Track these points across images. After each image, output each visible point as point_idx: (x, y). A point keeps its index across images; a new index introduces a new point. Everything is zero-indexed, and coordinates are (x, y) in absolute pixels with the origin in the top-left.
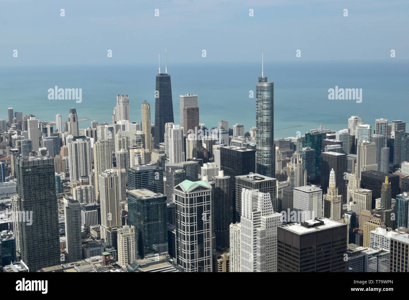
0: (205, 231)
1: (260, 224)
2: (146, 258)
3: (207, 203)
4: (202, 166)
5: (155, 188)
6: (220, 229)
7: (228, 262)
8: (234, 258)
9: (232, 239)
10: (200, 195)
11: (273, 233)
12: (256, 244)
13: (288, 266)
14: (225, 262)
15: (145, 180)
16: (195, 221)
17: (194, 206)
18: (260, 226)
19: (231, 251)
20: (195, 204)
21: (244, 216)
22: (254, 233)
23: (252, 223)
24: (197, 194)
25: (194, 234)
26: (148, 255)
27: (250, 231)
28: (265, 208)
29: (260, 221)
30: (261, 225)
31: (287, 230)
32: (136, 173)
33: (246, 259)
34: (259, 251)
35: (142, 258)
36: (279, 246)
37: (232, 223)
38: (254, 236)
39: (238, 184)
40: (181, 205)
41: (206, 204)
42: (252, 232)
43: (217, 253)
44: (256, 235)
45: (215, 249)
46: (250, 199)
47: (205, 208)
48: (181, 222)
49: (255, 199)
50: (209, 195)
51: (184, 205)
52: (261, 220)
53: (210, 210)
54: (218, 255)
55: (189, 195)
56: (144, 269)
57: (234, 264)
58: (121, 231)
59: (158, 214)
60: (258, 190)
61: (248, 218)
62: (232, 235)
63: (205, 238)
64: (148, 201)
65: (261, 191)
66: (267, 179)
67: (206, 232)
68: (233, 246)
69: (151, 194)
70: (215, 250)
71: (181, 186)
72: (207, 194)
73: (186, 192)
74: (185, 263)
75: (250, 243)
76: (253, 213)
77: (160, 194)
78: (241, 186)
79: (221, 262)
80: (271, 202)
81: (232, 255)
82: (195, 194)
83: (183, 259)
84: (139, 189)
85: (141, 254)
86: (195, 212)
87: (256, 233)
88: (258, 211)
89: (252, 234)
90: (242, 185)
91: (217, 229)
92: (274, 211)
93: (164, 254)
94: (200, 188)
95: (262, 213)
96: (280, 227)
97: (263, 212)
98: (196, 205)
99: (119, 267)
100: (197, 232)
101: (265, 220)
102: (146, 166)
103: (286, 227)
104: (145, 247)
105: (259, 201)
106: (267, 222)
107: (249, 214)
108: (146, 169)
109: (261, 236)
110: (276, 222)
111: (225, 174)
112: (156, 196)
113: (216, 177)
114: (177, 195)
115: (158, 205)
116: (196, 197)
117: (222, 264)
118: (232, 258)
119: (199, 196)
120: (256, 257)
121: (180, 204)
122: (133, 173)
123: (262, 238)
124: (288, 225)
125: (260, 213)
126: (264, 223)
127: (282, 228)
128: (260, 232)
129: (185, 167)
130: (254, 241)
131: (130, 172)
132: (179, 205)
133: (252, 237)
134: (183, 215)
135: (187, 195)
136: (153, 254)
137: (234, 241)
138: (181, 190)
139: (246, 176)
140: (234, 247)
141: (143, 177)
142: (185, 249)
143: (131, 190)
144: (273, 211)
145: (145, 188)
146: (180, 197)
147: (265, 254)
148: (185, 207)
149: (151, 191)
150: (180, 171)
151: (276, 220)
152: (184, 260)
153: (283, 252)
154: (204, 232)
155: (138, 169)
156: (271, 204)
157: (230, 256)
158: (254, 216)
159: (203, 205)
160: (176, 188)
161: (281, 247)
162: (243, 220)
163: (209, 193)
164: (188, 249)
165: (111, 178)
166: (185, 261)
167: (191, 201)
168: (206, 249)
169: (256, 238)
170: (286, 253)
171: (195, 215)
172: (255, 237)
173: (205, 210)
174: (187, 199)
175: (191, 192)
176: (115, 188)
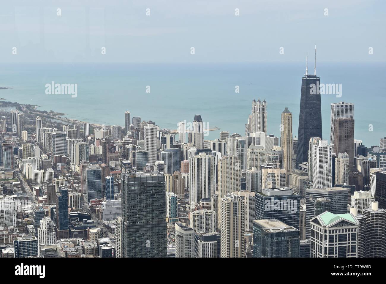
3: (352, 243)
4: (353, 194)
5: (288, 219)
10: (343, 232)
17: (334, 246)
20: (336, 243)
24: (340, 230)
40: (317, 243)
41: (350, 245)
47: (349, 249)
50: (355, 232)
51: (321, 244)
53: (355, 252)
55: (328, 232)
59: (288, 253)
64: (279, 234)
69: (281, 226)
71: (318, 219)
72: (352, 231)
73: (325, 227)
77: (292, 227)
82: (336, 230)
84: (268, 218)
86: (336, 253)
94: (343, 223)
98: (337, 245)
102: (279, 190)
108: (279, 194)
111: (380, 206)
112: (287, 229)
113: (368, 210)
114: (313, 230)
115: (288, 240)
116: (338, 234)
119: (341, 233)
121: (317, 241)
122: (262, 198)
129: (331, 195)
131: (259, 198)
132: (316, 243)
135: (326, 231)
138: (319, 223)
143: (259, 219)
145: (276, 218)
146: (317, 232)
148: (323, 246)
149: (283, 222)
150: (325, 199)
155: (268, 194)
159: (347, 245)
160: (312, 221)
163: (355, 231)
165: (236, 203)
167: (331, 239)
173: (349, 252)
174: (326, 236)
175: (332, 227)
176: (240, 215)
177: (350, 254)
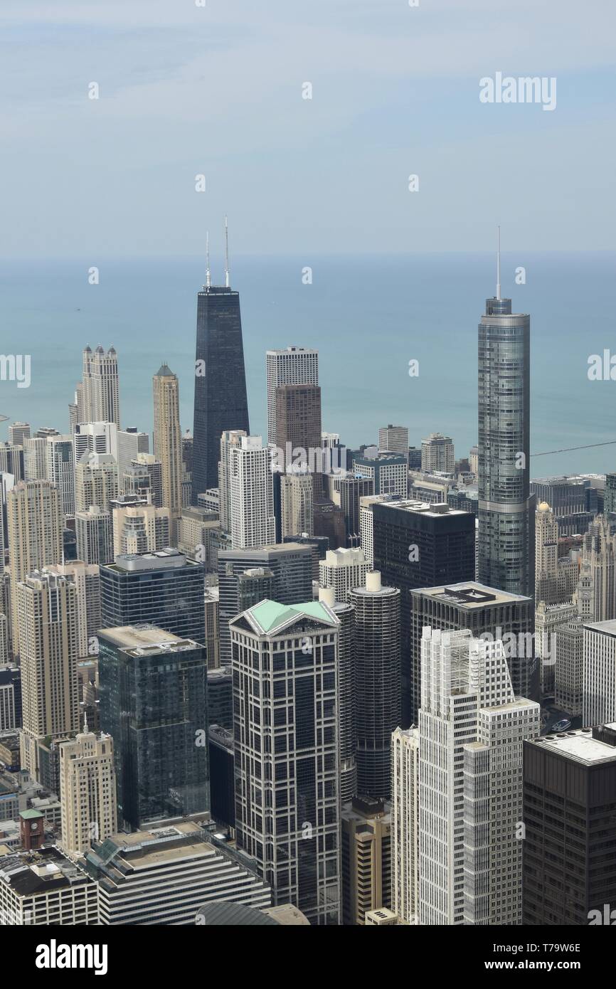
0: (318, 751)
1: (474, 731)
2: (146, 829)
3: (325, 668)
4: (323, 557)
5: (179, 623)
6: (370, 745)
7: (386, 841)
8: (405, 830)
9: (398, 774)
11: (513, 760)
12: (461, 790)
13: (554, 858)
14: (379, 844)
15: (150, 600)
16: (291, 722)
17: (286, 678)
18: (474, 740)
19: (396, 808)
20: (290, 671)
21: (429, 710)
22: (456, 759)
23: (451, 730)
24: (296, 641)
25: (288, 760)
26: (151, 819)
27: (445, 754)
28: (488, 685)
29: (475, 723)
30: (478, 735)
31: (551, 749)
32: (124, 579)
33: (433, 836)
34: (472, 811)
35: (134, 831)
36: (527, 797)
37: (398, 728)
38: (456, 767)
39: (418, 614)
40: (248, 674)
41: (322, 672)
42: (451, 755)
43: (354, 816)
44: (461, 766)
45: (351, 804)
46: (445, 657)
47: (319, 682)
48: (250, 722)
49: (459, 657)
50: (332, 644)
51: (257, 675)
52: (478, 719)
53: (333, 688)
54: (358, 820)
55: (271, 646)
56: (134, 861)
57: (405, 849)
58: (71, 748)
59: (181, 700)
60: (468, 631)
61: (439, 714)
62: (399, 762)
63: (320, 770)
64: (158, 659)
65: (476, 634)
66: (503, 597)
67: (323, 753)
68: (401, 797)
69: (161, 640)
70: (349, 806)
71: (248, 618)
72: (325, 640)
73: (265, 635)
74: (260, 846)
75: (444, 787)
76: (452, 698)
77: (189, 640)
78: (426, 617)
79: (367, 844)
80: (507, 668)
81: (399, 823)
82: (290, 642)
83: (254, 833)
84: (133, 624)
85: (130, 817)
86: (290, 694)
87: (461, 758)
88: (470, 693)
89: (451, 763)
90: (432, 617)
91: (362, 744)
92: (516, 693)
93: (196, 820)
94: (305, 624)
95: (479, 699)
96: (532, 741)
97: (482, 698)
98: (291, 675)
99: (58, 857)
100: (295, 752)
101: (487, 720)
102: (153, 557)
103: (550, 743)
104: (144, 798)
105: (471, 666)
106: (493, 727)
107: (442, 703)
108: (153, 567)
109: (477, 769)
110: (523, 725)
111: (385, 582)
112: (176, 645)
113: (359, 590)
114: (237, 645)
115: (180, 672)
116: (293, 649)
117: (369, 847)
118: (399, 832)
120: (462, 830)
121: (246, 670)
122: (115, 578)
123: (480, 775)
124: (555, 737)
125: (474, 698)
126: (484, 729)
127: (537, 743)
128: (473, 756)
129: (273, 562)
130: (456, 783)
131: (108, 577)
132: (244, 673)
133: (450, 771)
134: (254, 704)
135: (265, 645)
136: (163, 818)
137: (404, 781)
138: (249, 629)
139: (440, 589)
140: (405, 799)
141: (146, 590)
142: (259, 803)
143: (111, 626)
144: (512, 693)
145: (150, 622)
146: (246, 649)
147: (487, 822)
148: (260, 679)
149: (168, 630)
150: (260, 571)
151: (520, 722)
152: (258, 837)
153: (539, 815)
154: (316, 755)
155: (131, 566)
156: (507, 674)
157: (393, 824)
158: (456, 710)
159: (315, 673)
160: (235, 624)
161: (535, 801)
162: (426, 721)
163: (332, 640)
164: (268, 803)
165: (54, 592)
166: (261, 838)
167: (279, 662)
168: (321, 804)
169: (461, 774)
170: (549, 819)
171: (290, 702)
172: (459, 771)
173: (319, 689)
174: (266, 656)
175: (279, 634)
176: (64, 620)
177: (322, 693)
